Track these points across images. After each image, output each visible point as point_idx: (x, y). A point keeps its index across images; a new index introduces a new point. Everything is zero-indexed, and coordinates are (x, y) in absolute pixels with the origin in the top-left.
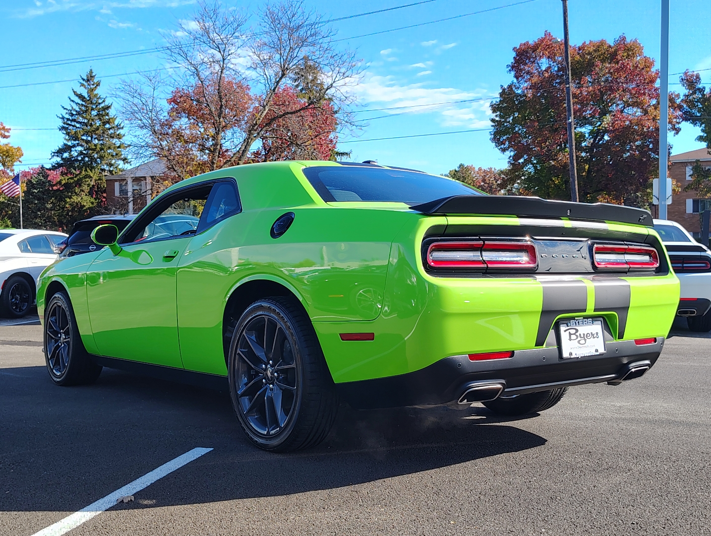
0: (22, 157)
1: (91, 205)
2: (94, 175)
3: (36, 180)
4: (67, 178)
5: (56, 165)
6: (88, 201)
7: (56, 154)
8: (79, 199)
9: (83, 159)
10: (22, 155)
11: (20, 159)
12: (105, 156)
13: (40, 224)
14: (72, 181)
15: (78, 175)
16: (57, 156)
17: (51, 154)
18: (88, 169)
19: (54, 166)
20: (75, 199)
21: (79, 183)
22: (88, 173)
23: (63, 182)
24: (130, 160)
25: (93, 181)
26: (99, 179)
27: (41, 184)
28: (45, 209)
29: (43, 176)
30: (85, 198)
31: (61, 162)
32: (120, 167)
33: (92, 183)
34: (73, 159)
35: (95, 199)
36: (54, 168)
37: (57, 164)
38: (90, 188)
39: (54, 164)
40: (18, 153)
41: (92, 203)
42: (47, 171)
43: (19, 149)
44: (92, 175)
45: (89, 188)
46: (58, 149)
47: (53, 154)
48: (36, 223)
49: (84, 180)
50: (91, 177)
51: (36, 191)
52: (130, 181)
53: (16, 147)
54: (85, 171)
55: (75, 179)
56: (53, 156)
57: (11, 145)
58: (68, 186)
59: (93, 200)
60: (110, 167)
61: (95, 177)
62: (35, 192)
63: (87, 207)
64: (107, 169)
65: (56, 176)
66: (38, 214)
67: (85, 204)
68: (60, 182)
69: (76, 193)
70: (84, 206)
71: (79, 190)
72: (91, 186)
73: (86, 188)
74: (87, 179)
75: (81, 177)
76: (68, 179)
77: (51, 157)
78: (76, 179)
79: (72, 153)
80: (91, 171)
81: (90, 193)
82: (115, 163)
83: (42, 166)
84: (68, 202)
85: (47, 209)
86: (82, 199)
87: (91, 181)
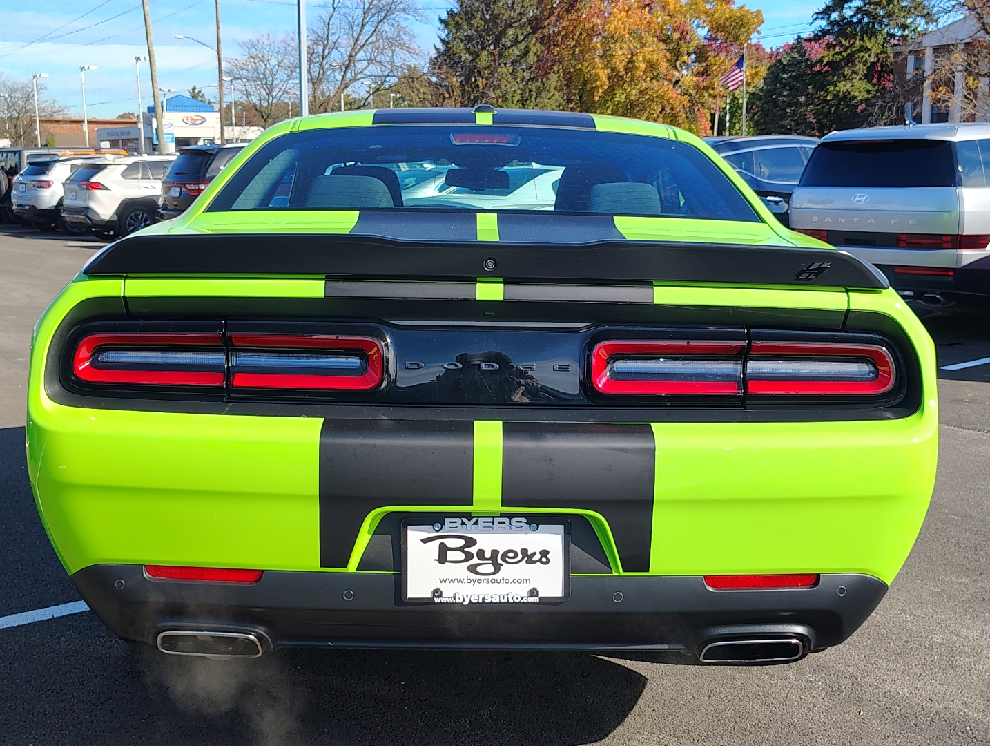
0: (762, 26)
1: (866, 96)
2: (874, 46)
3: (788, 59)
4: (832, 52)
5: (820, 34)
6: (862, 89)
7: (820, 16)
8: (848, 86)
9: (860, 21)
10: (763, 22)
11: (759, 29)
12: (894, 13)
13: (788, 127)
14: (838, 58)
15: (848, 47)
16: (822, 18)
17: (813, 16)
18: (865, 36)
19: (817, 34)
20: (843, 87)
21: (850, 60)
22: (864, 44)
23: (826, 60)
24: (937, 16)
25: (873, 55)
26: (881, 53)
27: (794, 64)
28: (798, 104)
29: (799, 52)
30: (857, 83)
31: (827, 28)
32: (919, 29)
33: (872, 59)
34: (845, 21)
35: (874, 85)
36: (816, 38)
37: (820, 31)
38: (868, 68)
39: (816, 32)
40: (756, 20)
41: (869, 92)
42: (805, 44)
43: (758, 13)
44: (869, 47)
45: (865, 68)
46: (824, 6)
47: (815, 17)
48: (784, 127)
49: (857, 56)
50: (869, 50)
51: (785, 76)
52: (929, 53)
53: (755, 10)
54: (860, 40)
55: (843, 54)
56: (815, 19)
57: (746, 9)
58: (835, 67)
59: (869, 87)
60: (904, 30)
61: (876, 49)
62: (784, 78)
63: (858, 99)
64: (899, 33)
65: (816, 52)
66: (787, 112)
67: (856, 94)
68: (821, 60)
69: (845, 77)
70: (855, 97)
71: (850, 71)
72: (869, 64)
73: (861, 68)
74: (862, 54)
75: (853, 50)
76: (833, 55)
77: (811, 21)
78: (845, 54)
79: (844, 11)
80: (870, 38)
81: (868, 77)
82: (912, 23)
83: (799, 36)
84: (830, 92)
85: (801, 103)
86: (852, 86)
87: (869, 56)
